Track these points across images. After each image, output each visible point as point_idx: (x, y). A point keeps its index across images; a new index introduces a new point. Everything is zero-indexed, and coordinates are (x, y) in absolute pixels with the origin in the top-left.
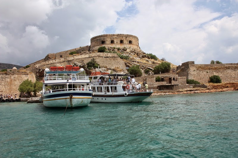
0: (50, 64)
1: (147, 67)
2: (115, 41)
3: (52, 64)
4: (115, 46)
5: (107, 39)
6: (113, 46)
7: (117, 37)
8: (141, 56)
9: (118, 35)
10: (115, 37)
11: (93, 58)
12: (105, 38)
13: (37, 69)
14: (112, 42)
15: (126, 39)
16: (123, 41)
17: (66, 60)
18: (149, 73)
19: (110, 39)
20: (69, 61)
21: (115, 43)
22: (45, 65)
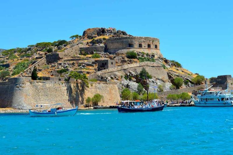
0: (110, 72)
1: (186, 78)
2: (143, 45)
3: (111, 72)
4: (143, 51)
5: (136, 42)
6: (141, 50)
7: (144, 40)
8: (170, 64)
9: (146, 38)
10: (143, 40)
11: (143, 67)
12: (133, 41)
13: (99, 76)
14: (140, 46)
15: (153, 43)
16: (150, 45)
17: (123, 69)
18: (188, 84)
19: (138, 43)
20: (124, 70)
21: (143, 47)
22: (106, 73)
